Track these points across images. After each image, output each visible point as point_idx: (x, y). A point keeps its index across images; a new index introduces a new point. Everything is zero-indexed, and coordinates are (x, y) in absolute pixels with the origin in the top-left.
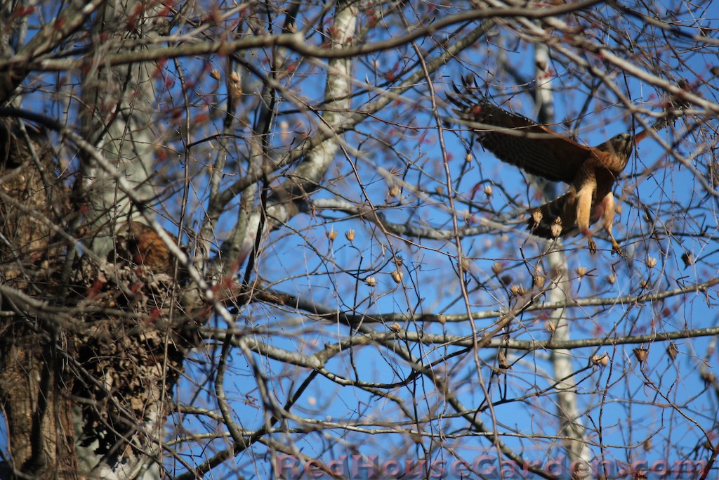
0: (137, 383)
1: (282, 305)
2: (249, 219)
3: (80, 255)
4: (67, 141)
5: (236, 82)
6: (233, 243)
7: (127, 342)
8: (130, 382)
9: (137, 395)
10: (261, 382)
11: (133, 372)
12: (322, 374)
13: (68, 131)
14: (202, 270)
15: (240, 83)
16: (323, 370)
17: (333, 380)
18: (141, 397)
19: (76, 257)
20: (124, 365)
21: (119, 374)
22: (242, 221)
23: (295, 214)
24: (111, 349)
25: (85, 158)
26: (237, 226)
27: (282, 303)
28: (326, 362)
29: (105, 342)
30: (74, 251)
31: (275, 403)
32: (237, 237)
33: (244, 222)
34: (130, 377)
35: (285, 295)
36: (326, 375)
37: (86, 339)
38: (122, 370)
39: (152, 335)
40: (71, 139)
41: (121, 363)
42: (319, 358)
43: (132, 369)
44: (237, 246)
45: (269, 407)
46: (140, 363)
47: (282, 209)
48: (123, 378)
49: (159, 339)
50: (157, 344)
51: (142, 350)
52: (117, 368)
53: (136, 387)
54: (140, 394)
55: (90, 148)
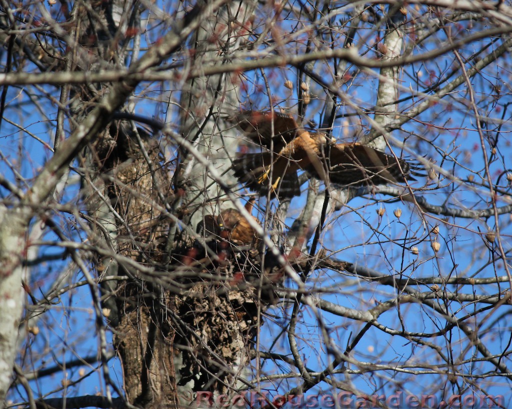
0: (226, 336)
1: (342, 271)
2: (315, 202)
3: (179, 231)
4: (169, 139)
5: (305, 90)
6: (303, 221)
7: (217, 302)
8: (220, 335)
9: (226, 344)
10: (324, 331)
11: (222, 327)
12: (375, 325)
13: (169, 130)
14: (278, 242)
15: (308, 92)
16: (376, 322)
17: (384, 330)
18: (230, 346)
19: (177, 232)
20: (215, 320)
21: (211, 328)
22: (310, 203)
23: (353, 198)
24: (204, 307)
25: (184, 152)
26: (306, 207)
27: (342, 268)
28: (378, 317)
29: (198, 301)
30: (175, 228)
31: (336, 349)
32: (306, 216)
33: (312, 204)
34: (220, 331)
35: (345, 262)
36: (378, 327)
37: (185, 299)
38: (214, 325)
39: (238, 296)
40: (172, 137)
41: (213, 319)
42: (372, 313)
43: (222, 324)
44: (306, 223)
45: (330, 352)
46: (229, 319)
47: (342, 193)
48: (215, 332)
49: (243, 299)
50: (242, 303)
51: (229, 309)
52: (210, 324)
53: (225, 339)
54: (228, 344)
55: (186, 143)
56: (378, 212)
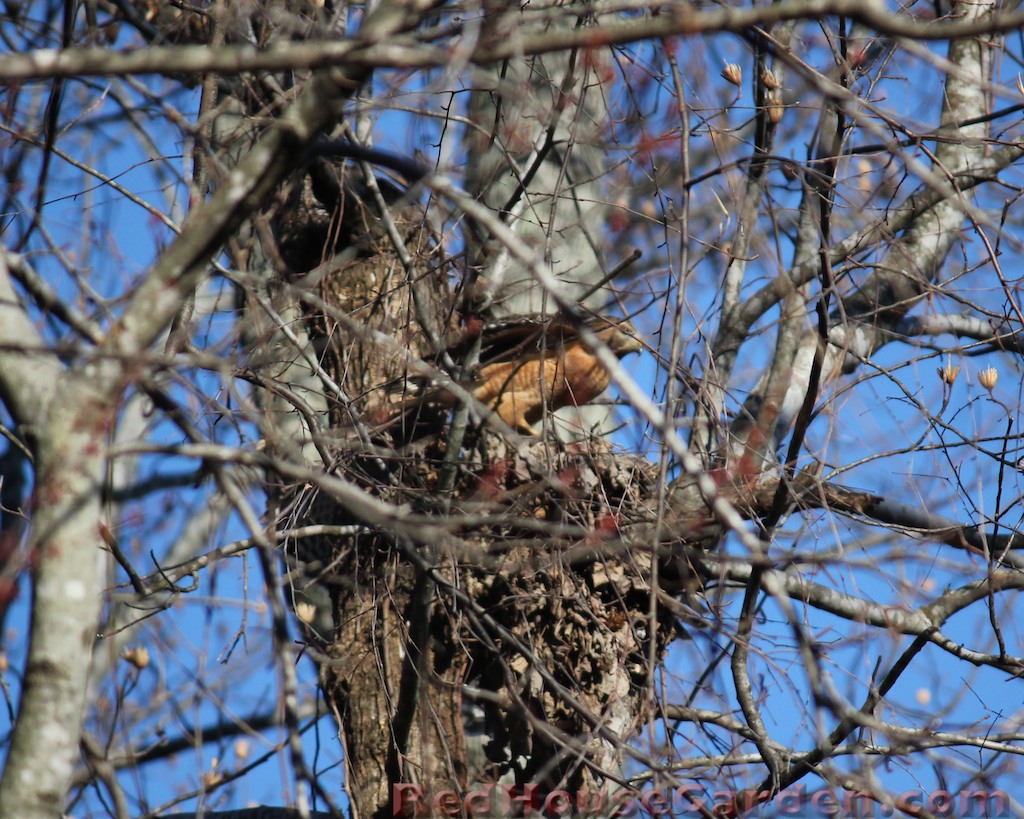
0: (588, 667)
1: (859, 514)
2: (795, 352)
3: (477, 421)
4: (442, 202)
5: (771, 88)
6: (765, 397)
7: (567, 589)
8: (575, 665)
9: (588, 687)
10: (808, 653)
11: (580, 646)
12: (936, 642)
13: (442, 181)
14: (708, 447)
15: (778, 93)
16: (937, 635)
17: (956, 653)
18: (596, 691)
19: (470, 428)
20: (562, 631)
21: (553, 651)
22: (783, 356)
23: (884, 344)
24: (536, 601)
25: (477, 236)
26: (774, 364)
27: (859, 509)
28: (942, 623)
29: (522, 585)
30: (466, 412)
31: (837, 693)
32: (773, 385)
33: (788, 358)
34: (574, 656)
35: (865, 495)
36: (943, 645)
37: (489, 580)
38: (559, 644)
39: (617, 575)
40: (449, 198)
41: (558, 628)
42: (929, 614)
43: (578, 641)
44: (773, 403)
45: (822, 701)
46: (592, 627)
47: (859, 333)
48: (561, 659)
49: (627, 582)
50: (624, 591)
51: (596, 603)
52: (550, 639)
53: (585, 675)
54: (593, 686)
55: (483, 213)
56: (941, 374)
